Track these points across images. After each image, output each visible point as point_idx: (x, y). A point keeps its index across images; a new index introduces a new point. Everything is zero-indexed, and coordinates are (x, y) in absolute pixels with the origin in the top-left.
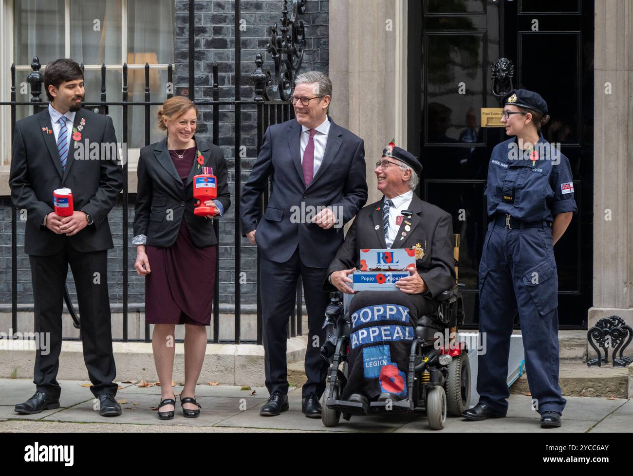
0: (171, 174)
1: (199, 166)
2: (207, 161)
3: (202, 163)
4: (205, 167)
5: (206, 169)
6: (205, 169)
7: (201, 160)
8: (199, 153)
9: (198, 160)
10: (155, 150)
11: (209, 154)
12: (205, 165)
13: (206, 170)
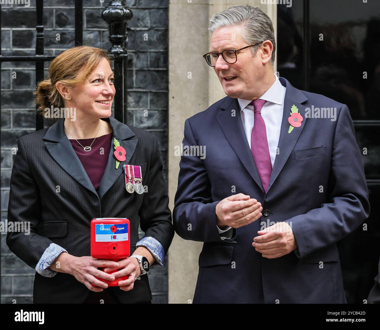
0: (78, 178)
1: (118, 164)
2: (131, 155)
3: (122, 158)
4: (129, 166)
5: (131, 167)
6: (129, 169)
7: (120, 154)
8: (116, 143)
9: (116, 154)
10: (45, 140)
11: (134, 143)
12: (128, 161)
13: (131, 170)
